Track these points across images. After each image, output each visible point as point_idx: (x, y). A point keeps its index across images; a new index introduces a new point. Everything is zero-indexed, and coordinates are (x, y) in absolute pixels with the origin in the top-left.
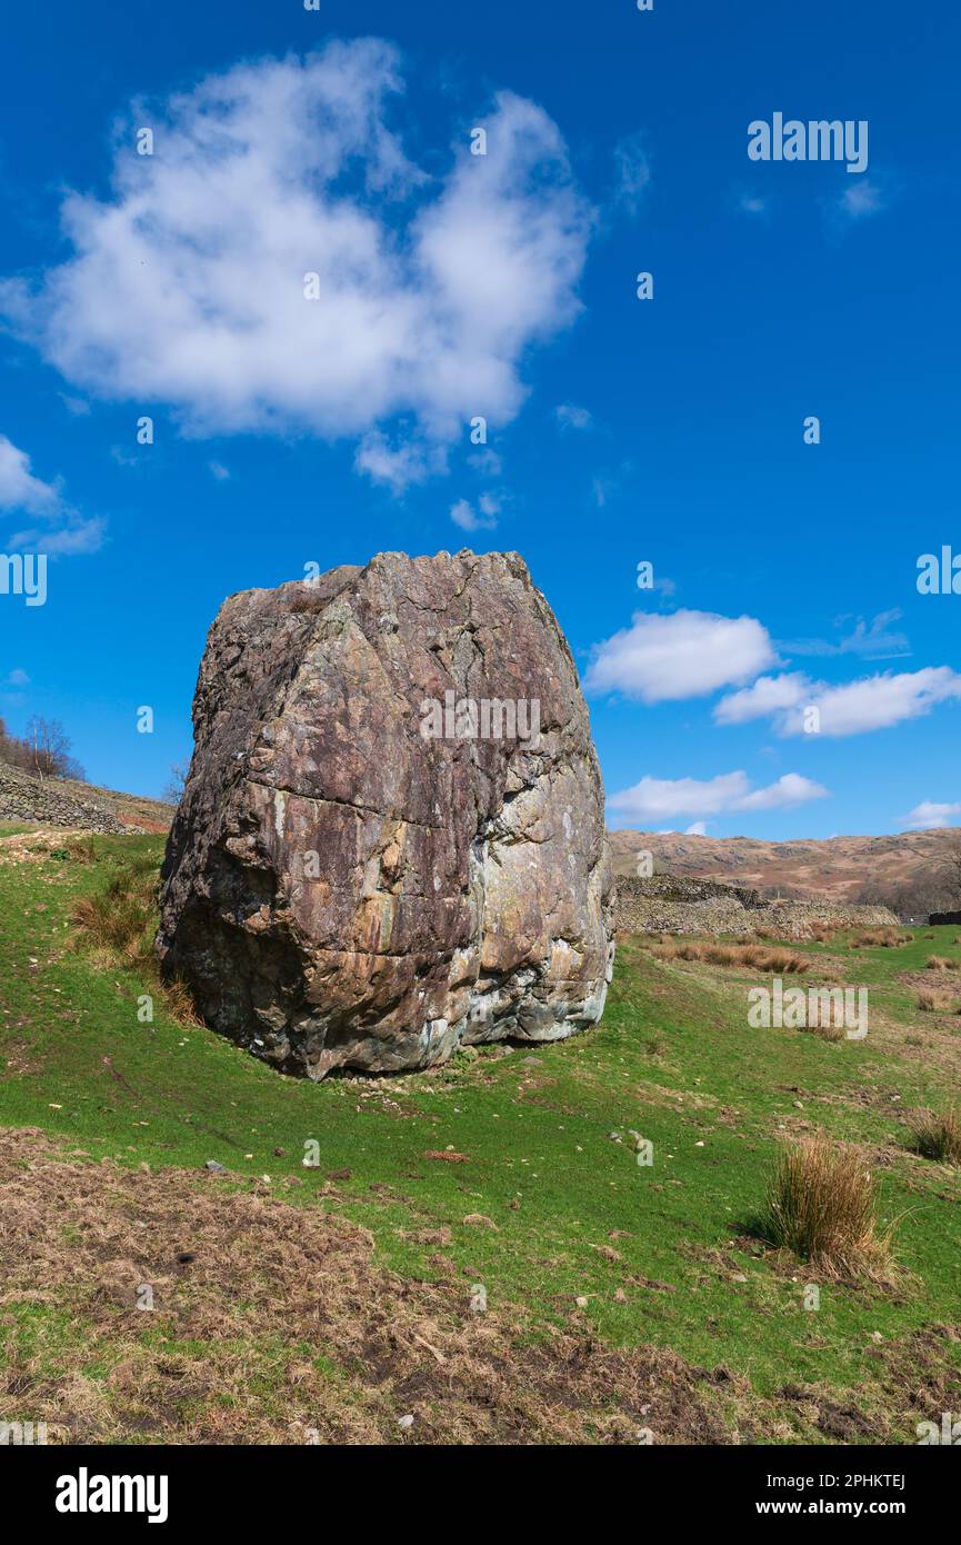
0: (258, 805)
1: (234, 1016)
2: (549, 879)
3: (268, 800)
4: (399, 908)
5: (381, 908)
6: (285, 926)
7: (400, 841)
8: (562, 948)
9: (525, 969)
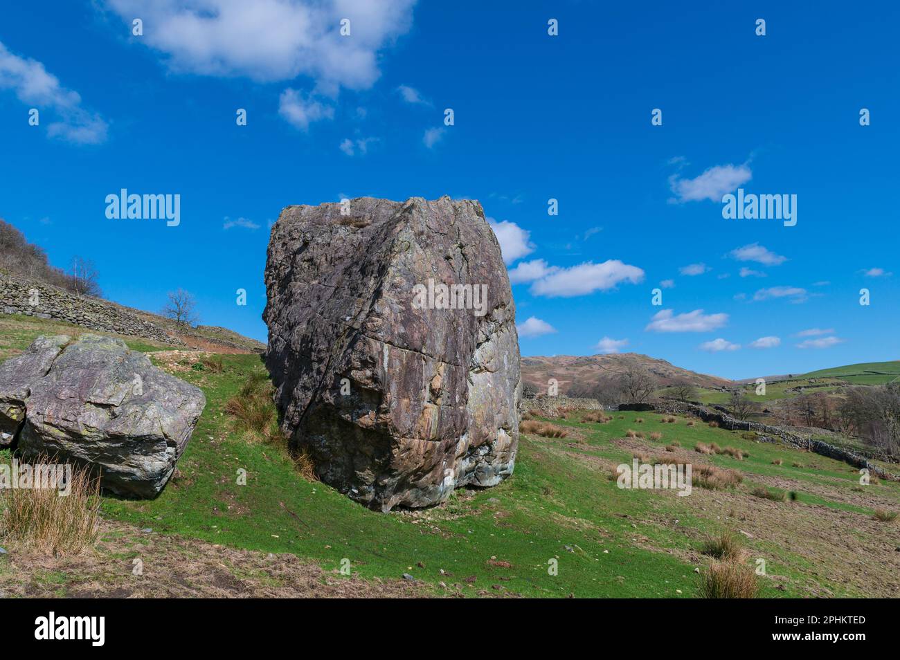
0: (375, 352)
1: (339, 475)
2: (497, 394)
3: (380, 349)
4: (440, 413)
5: (432, 412)
6: (386, 424)
7: (442, 373)
8: (502, 433)
9: (484, 446)
